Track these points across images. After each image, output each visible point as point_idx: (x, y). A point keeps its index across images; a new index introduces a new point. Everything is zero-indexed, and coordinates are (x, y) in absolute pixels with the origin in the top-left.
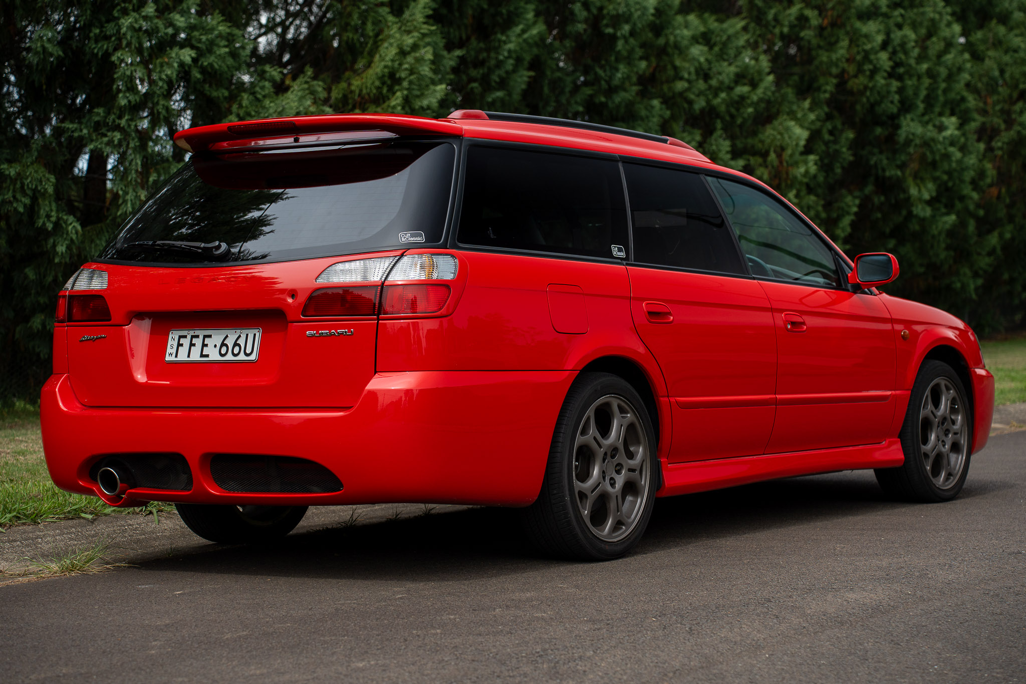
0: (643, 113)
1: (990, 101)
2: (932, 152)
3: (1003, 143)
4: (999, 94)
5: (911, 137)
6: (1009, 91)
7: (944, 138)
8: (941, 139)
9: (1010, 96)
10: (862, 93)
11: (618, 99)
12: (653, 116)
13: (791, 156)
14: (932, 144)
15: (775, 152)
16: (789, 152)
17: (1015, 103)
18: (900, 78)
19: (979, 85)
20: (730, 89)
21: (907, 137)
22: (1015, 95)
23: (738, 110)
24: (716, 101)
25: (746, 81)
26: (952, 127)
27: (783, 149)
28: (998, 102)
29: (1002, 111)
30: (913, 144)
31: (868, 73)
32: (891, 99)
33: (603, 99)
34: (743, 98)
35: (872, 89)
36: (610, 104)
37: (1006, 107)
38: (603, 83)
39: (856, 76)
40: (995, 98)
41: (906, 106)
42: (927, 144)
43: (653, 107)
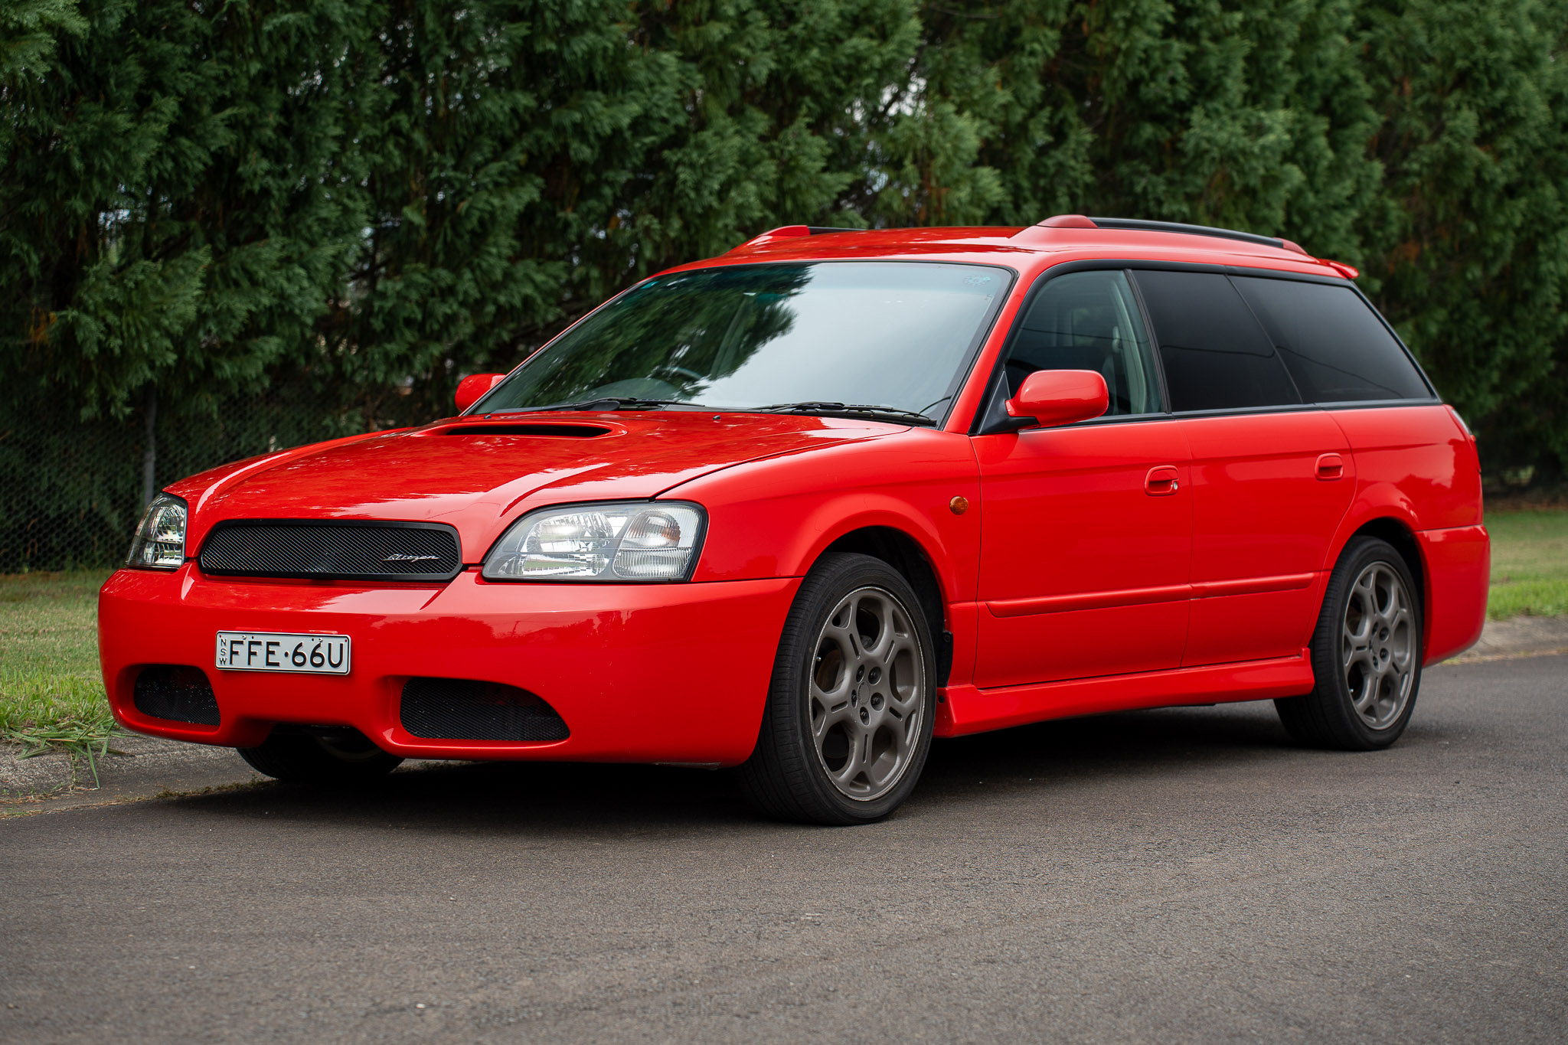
0: (642, 76)
1: (1408, 87)
2: (1242, 173)
3: (1423, 165)
4: (1424, 75)
5: (1205, 145)
6: (1440, 72)
7: (1263, 148)
8: (1256, 150)
9: (1443, 81)
10: (1109, 60)
11: (580, 46)
12: (663, 83)
13: (946, 167)
14: (1241, 159)
15: (915, 161)
16: (941, 160)
17: (1450, 92)
18: (1193, 36)
19: (1390, 60)
20: (834, 41)
21: (1197, 145)
22: (1450, 80)
23: (848, 80)
24: (802, 64)
25: (868, 29)
26: (1279, 129)
27: (932, 155)
28: (1423, 90)
29: (1428, 107)
30: (1208, 157)
31: (1121, 24)
32: (1171, 73)
33: (552, 46)
34: (859, 58)
35: (1128, 54)
36: (567, 55)
37: (1434, 99)
38: (548, 14)
39: (1101, 30)
40: (1417, 83)
41: (1205, 88)
42: (1231, 157)
43: (662, 67)
